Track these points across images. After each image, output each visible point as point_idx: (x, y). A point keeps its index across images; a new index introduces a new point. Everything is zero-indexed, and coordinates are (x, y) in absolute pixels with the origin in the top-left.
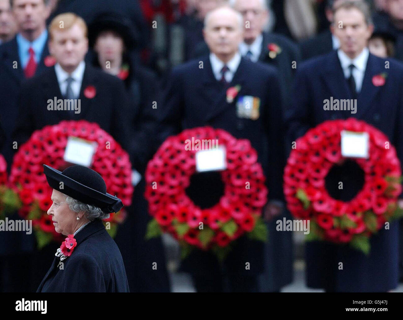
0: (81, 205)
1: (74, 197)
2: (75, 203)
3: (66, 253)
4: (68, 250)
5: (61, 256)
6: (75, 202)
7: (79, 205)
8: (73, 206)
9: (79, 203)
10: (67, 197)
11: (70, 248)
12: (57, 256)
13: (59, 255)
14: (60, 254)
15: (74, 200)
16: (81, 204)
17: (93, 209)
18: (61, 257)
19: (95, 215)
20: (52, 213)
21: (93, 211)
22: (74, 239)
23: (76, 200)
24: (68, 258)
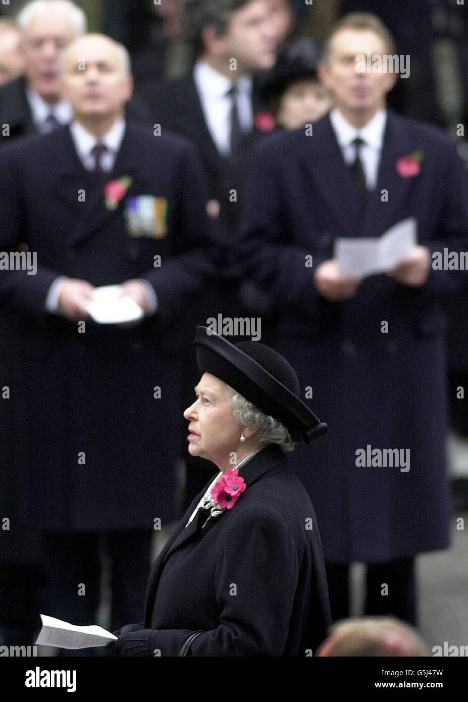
0: (257, 416)
1: (248, 398)
2: (248, 409)
3: (224, 503)
4: (228, 498)
5: (212, 507)
6: (248, 407)
7: (254, 414)
8: (243, 413)
9: (254, 411)
10: (236, 394)
11: (233, 493)
12: (204, 507)
13: (207, 506)
14: (209, 504)
15: (247, 403)
16: (257, 412)
17: (277, 426)
18: (213, 509)
19: (276, 437)
20: (194, 416)
21: (277, 430)
22: (241, 478)
23: (250, 404)
24: (226, 511)
